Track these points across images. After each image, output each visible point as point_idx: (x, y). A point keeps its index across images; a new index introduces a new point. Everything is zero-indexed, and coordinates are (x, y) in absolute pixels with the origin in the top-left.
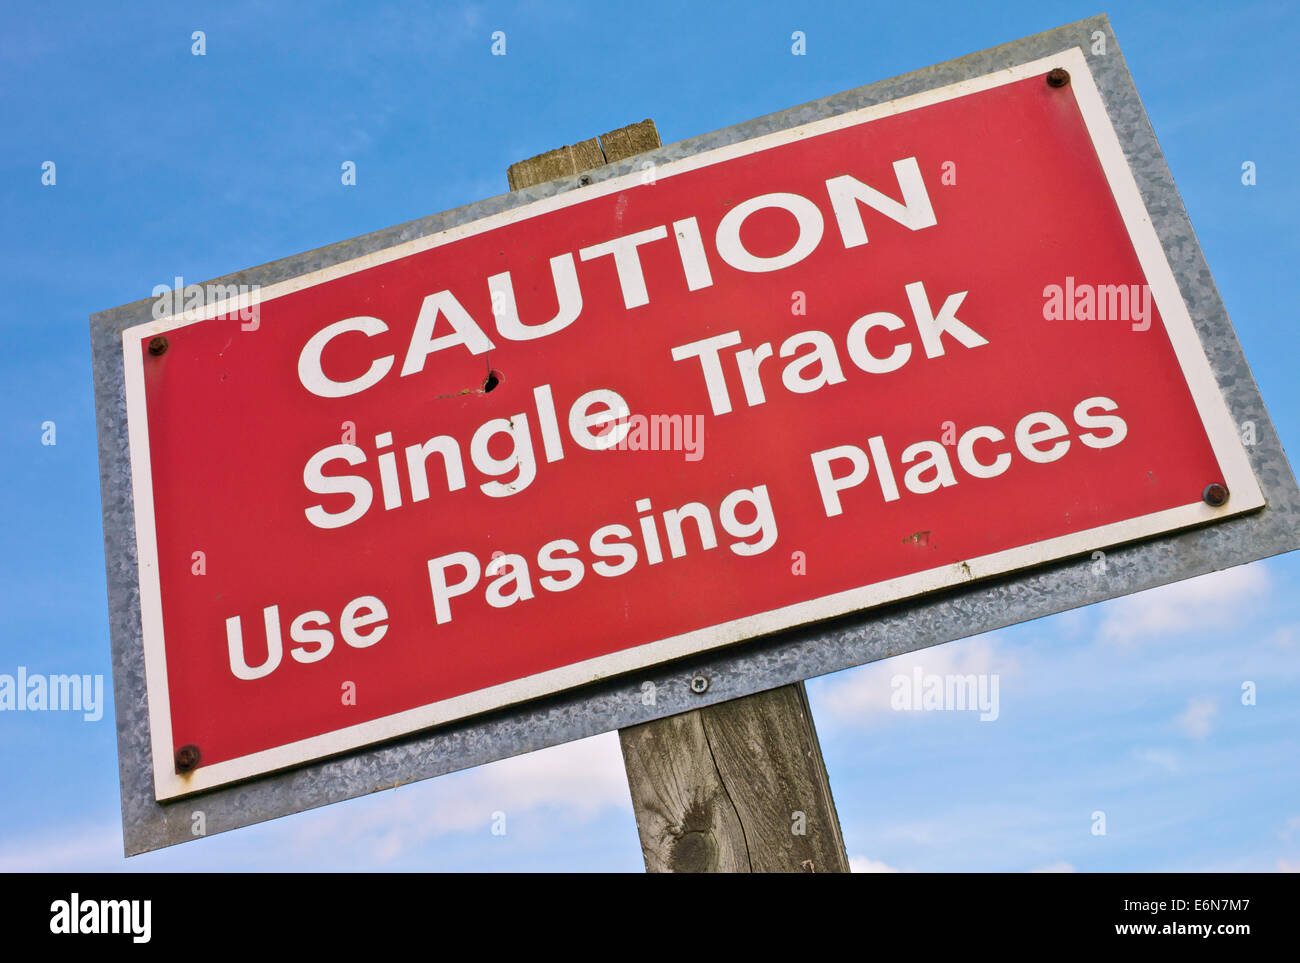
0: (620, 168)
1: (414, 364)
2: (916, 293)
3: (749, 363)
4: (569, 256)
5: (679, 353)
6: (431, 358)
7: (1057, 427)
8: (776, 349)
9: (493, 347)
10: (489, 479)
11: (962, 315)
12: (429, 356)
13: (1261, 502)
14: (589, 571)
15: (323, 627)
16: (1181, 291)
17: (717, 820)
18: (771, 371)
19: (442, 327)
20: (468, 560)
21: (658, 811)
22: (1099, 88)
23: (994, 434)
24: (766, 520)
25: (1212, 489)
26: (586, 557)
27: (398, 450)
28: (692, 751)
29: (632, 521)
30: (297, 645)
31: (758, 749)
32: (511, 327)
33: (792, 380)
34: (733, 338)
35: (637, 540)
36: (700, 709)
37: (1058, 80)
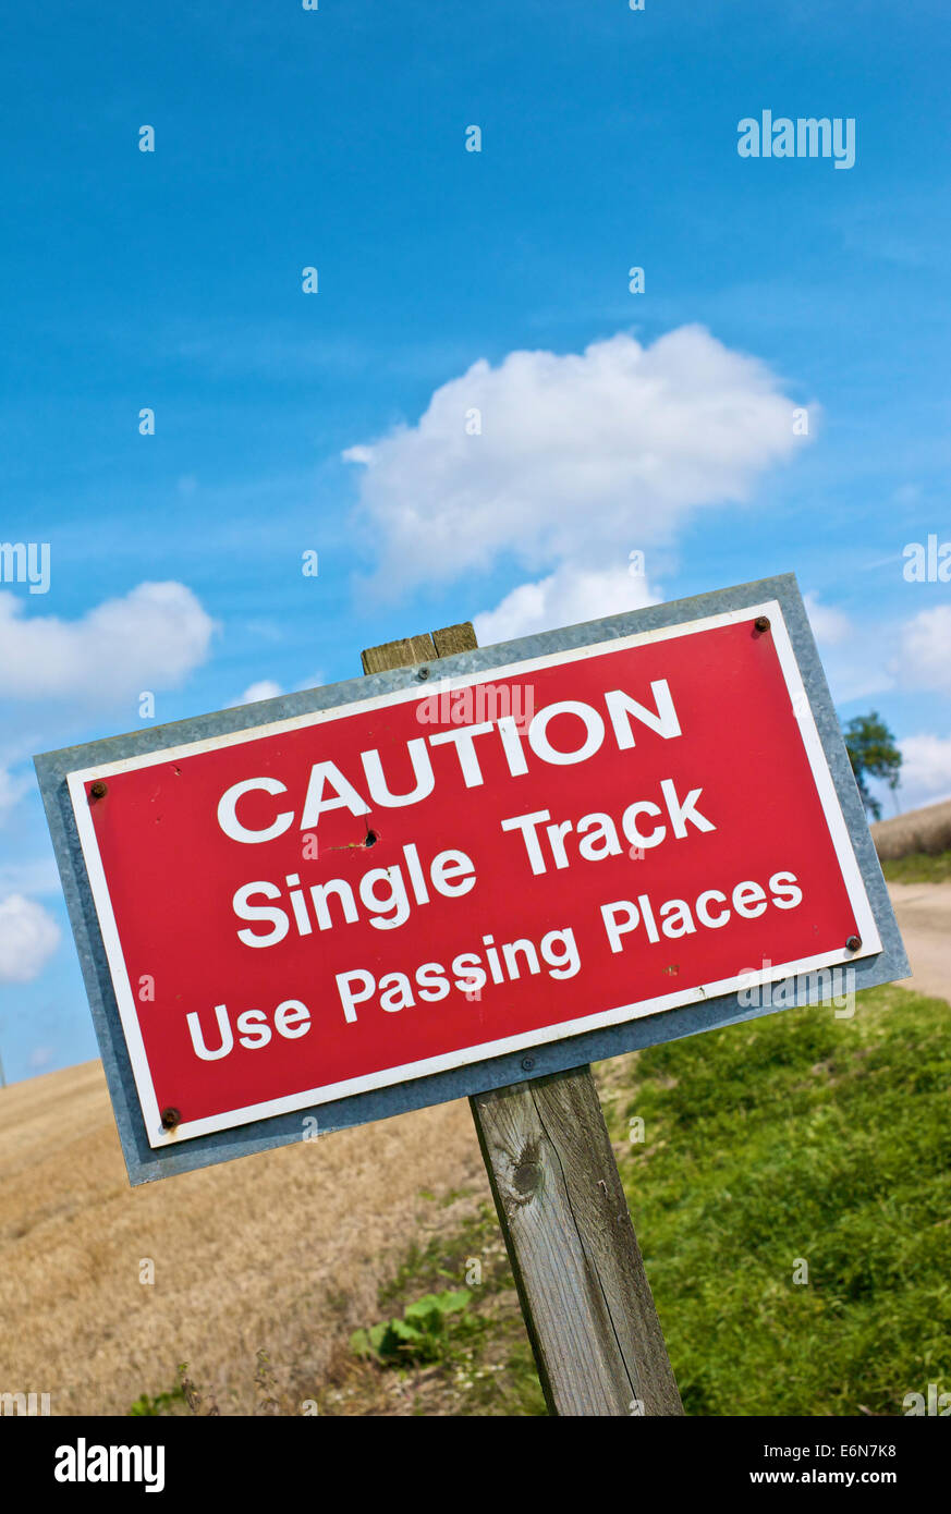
0: (450, 662)
1: (310, 820)
2: (668, 787)
3: (557, 834)
4: (422, 740)
5: (508, 825)
6: (323, 816)
7: (759, 894)
8: (575, 825)
9: (369, 811)
10: (376, 915)
11: (697, 807)
12: (321, 814)
13: (881, 950)
14: (453, 987)
15: (262, 1022)
16: (838, 795)
17: (543, 1155)
18: (572, 841)
19: (329, 792)
20: (365, 976)
21: (504, 1150)
22: (789, 632)
23: (720, 897)
24: (572, 954)
25: (852, 940)
26: (451, 977)
27: (305, 888)
28: (524, 1109)
29: (481, 951)
30: (244, 1035)
31: (568, 1108)
32: (383, 796)
33: (586, 850)
34: (544, 816)
35: (485, 965)
36: (529, 1081)
37: (761, 626)
